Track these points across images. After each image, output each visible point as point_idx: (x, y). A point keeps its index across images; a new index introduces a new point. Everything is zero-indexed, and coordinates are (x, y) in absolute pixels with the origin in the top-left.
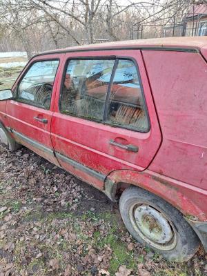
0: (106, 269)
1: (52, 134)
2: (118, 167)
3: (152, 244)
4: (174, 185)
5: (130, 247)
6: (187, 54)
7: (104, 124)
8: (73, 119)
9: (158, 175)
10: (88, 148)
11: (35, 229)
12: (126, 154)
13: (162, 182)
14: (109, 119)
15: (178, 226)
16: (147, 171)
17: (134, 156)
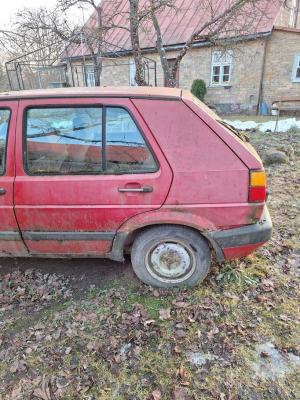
0: (149, 319)
1: (17, 207)
2: (132, 214)
3: (173, 281)
4: (190, 209)
5: (156, 294)
6: (173, 102)
7: (105, 174)
8: (56, 178)
9: (174, 206)
10: (89, 207)
11: (38, 333)
12: (140, 197)
13: (179, 210)
14: (110, 168)
15: (196, 246)
16: (164, 206)
17: (149, 196)
